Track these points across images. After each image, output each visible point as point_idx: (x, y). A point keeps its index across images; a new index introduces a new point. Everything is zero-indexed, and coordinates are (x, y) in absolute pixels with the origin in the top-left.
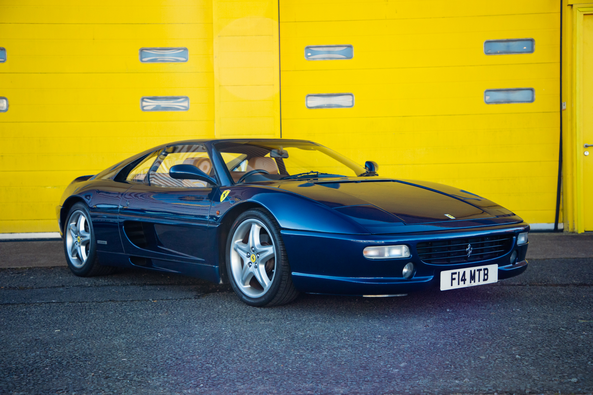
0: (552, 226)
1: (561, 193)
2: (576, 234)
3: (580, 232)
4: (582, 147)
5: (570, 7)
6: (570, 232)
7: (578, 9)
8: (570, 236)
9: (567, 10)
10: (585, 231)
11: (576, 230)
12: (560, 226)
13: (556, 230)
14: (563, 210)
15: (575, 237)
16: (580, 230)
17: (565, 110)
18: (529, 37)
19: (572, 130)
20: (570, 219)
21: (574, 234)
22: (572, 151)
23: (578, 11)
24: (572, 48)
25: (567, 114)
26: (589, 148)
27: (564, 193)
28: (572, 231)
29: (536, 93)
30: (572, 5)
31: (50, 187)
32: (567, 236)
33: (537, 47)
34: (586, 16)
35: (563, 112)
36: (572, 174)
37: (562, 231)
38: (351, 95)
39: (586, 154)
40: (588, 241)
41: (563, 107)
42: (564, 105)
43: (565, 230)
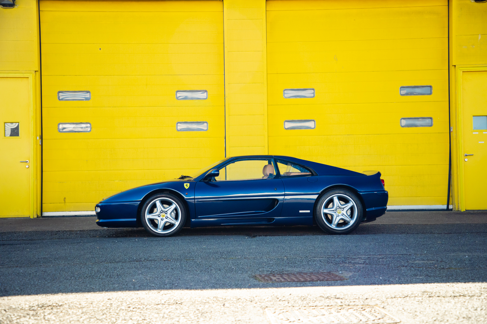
0: (445, 207)
1: (451, 186)
2: (460, 212)
3: (462, 211)
4: (463, 156)
5: (454, 67)
6: (456, 211)
7: (459, 68)
8: (455, 213)
9: (452, 68)
10: (466, 210)
11: (460, 209)
12: (451, 207)
13: (448, 209)
14: (452, 196)
15: (459, 213)
16: (463, 210)
17: (452, 132)
18: (429, 84)
19: (456, 145)
20: (456, 202)
21: (459, 212)
22: (457, 158)
23: (459, 69)
24: (456, 93)
25: (453, 135)
26: (468, 156)
27: (453, 186)
28: (458, 210)
29: (434, 120)
30: (455, 66)
31: (117, 181)
32: (454, 213)
33: (434, 91)
34: (464, 72)
35: (451, 133)
36: (457, 173)
37: (451, 210)
38: (314, 121)
39: (465, 160)
40: (465, 216)
41: (451, 130)
42: (452, 129)
43: (453, 209)
